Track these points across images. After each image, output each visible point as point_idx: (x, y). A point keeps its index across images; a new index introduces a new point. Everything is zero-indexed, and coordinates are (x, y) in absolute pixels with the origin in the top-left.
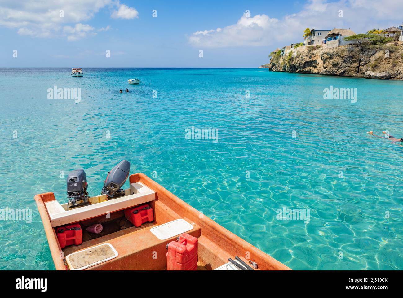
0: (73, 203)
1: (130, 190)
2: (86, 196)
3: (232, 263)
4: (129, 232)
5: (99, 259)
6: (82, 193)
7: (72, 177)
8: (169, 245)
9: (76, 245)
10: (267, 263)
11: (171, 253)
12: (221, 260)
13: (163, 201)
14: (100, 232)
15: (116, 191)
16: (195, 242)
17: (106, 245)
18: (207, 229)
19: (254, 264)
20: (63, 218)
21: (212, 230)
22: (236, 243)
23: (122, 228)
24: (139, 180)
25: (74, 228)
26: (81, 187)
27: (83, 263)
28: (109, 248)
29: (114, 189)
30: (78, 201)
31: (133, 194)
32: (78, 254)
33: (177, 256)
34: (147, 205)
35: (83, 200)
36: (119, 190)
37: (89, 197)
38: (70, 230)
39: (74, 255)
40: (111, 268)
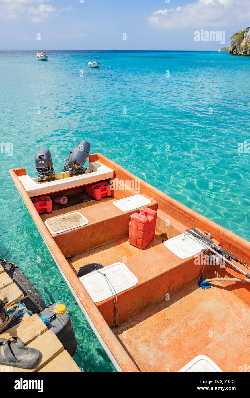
0: (42, 178)
1: (90, 169)
2: (52, 172)
3: (189, 233)
4: (91, 205)
5: (73, 225)
6: (49, 169)
7: (39, 155)
8: (132, 216)
9: (48, 213)
10: (223, 234)
11: (134, 223)
12: (176, 230)
13: (120, 179)
14: (66, 203)
15: (79, 168)
16: (155, 214)
17: (77, 214)
18: (164, 204)
19: (209, 234)
20: (36, 190)
21: (169, 205)
22: (193, 217)
23: (84, 201)
24: (97, 160)
25: (45, 199)
26: (48, 164)
27: (60, 227)
28: (80, 216)
29: (77, 167)
30: (45, 176)
31: (93, 172)
32: (54, 220)
33: (139, 225)
34: (105, 182)
35: (50, 176)
36: (81, 167)
37: (55, 173)
38: (42, 200)
39: (51, 221)
40: (83, 232)
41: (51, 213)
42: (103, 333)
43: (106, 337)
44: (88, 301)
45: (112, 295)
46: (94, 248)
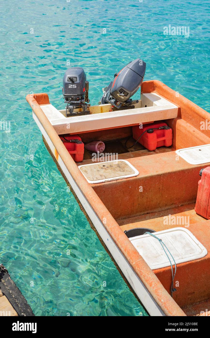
0: (71, 111)
1: (142, 102)
2: (86, 103)
5: (117, 175)
6: (82, 98)
7: (70, 76)
8: (204, 171)
11: (205, 181)
13: (188, 119)
14: (102, 151)
15: (125, 100)
17: (123, 161)
20: (63, 126)
23: (129, 149)
24: (154, 90)
25: (75, 140)
26: (82, 90)
27: (98, 176)
28: (126, 165)
29: (123, 98)
30: (76, 108)
31: (146, 106)
32: (90, 166)
34: (165, 124)
35: (82, 109)
36: (128, 99)
37: (89, 105)
38: (70, 142)
39: (85, 167)
40: (130, 187)
41: (81, 162)
42: (158, 295)
43: (162, 300)
44: (139, 260)
45: (169, 264)
46: (142, 213)
